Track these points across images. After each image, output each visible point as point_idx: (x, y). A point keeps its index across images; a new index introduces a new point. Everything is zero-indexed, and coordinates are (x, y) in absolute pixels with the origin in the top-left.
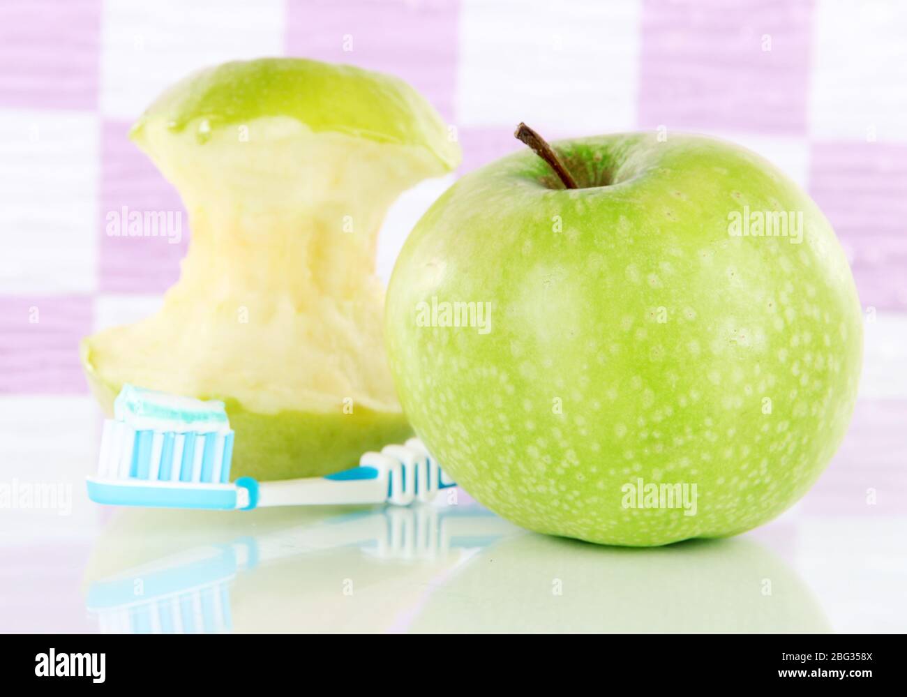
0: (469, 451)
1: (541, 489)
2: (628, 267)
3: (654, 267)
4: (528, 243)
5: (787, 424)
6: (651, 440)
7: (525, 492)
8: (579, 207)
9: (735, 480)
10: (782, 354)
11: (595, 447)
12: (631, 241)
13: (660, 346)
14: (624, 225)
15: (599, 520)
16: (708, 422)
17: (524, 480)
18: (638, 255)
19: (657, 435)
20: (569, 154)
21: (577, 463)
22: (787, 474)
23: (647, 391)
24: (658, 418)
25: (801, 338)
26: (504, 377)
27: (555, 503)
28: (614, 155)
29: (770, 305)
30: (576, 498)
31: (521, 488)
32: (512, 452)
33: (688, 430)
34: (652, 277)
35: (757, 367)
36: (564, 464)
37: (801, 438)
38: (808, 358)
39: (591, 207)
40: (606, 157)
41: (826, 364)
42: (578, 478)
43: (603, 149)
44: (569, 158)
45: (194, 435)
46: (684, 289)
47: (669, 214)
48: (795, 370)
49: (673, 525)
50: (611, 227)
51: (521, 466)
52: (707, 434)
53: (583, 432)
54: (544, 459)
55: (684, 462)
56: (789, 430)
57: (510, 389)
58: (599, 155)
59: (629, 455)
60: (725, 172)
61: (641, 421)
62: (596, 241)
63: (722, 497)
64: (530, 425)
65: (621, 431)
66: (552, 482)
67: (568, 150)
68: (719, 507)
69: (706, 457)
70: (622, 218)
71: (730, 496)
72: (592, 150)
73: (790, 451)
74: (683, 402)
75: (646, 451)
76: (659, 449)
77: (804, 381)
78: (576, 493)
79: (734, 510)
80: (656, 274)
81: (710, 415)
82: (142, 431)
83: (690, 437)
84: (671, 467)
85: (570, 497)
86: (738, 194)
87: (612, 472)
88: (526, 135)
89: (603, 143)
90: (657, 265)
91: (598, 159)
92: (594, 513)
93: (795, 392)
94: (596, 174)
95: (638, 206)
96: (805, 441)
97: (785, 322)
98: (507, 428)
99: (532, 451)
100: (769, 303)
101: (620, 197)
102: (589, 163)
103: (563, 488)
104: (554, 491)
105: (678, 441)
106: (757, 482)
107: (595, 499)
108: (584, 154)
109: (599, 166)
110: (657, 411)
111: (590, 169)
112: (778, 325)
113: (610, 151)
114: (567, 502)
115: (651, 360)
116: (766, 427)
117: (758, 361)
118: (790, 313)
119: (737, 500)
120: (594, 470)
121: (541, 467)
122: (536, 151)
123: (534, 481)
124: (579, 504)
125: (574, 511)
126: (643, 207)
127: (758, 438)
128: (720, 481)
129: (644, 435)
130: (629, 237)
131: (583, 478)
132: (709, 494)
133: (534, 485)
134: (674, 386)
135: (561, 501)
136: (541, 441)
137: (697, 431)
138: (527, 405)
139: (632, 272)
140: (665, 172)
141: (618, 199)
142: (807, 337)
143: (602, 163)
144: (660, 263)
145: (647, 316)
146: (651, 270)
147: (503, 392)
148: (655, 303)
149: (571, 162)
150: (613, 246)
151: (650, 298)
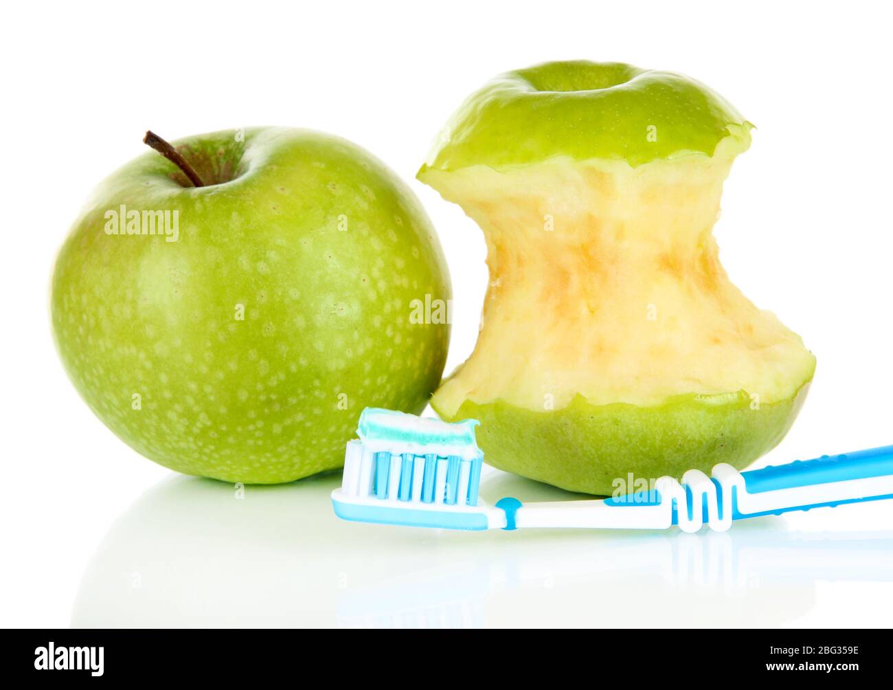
0: (121, 415)
1: (183, 445)
2: (240, 258)
3: (263, 256)
6: (269, 402)
7: (170, 447)
9: (345, 427)
10: (377, 321)
11: (223, 410)
12: (242, 234)
13: (271, 323)
14: (236, 220)
15: (234, 467)
16: (317, 383)
17: (168, 438)
18: (248, 246)
19: (273, 397)
20: (196, 150)
21: (209, 423)
23: (262, 362)
24: (273, 382)
25: (392, 305)
26: (142, 355)
27: (196, 455)
28: (234, 149)
29: (364, 280)
30: (212, 451)
31: (166, 444)
32: (155, 417)
33: (300, 391)
34: (261, 266)
35: (356, 333)
36: (199, 425)
38: (400, 321)
39: (208, 205)
40: (228, 152)
42: (211, 436)
43: (226, 143)
44: (197, 154)
46: (289, 273)
47: (274, 208)
48: (389, 332)
49: (297, 467)
50: (225, 223)
51: (164, 427)
52: (317, 393)
53: (212, 398)
54: (182, 421)
55: (299, 417)
56: (388, 381)
57: (148, 365)
58: (222, 149)
59: (252, 414)
60: (323, 166)
61: (260, 387)
62: (212, 237)
64: (167, 394)
65: (243, 396)
66: (191, 439)
67: (195, 147)
68: (335, 448)
69: (317, 411)
70: (234, 214)
72: (216, 146)
74: (294, 368)
75: (266, 410)
76: (277, 407)
77: (398, 340)
78: (212, 447)
80: (265, 262)
81: (317, 377)
83: (302, 397)
84: (288, 422)
85: (207, 451)
86: (334, 185)
87: (239, 429)
88: (153, 141)
89: (225, 139)
90: (265, 254)
91: (220, 154)
92: (229, 462)
93: (390, 350)
94: (219, 167)
95: (248, 203)
97: (378, 293)
98: (149, 396)
99: (171, 415)
101: (233, 195)
102: (213, 158)
103: (200, 444)
104: (193, 446)
105: (293, 400)
107: (228, 451)
108: (209, 150)
109: (222, 160)
110: (272, 378)
111: (214, 163)
112: (372, 296)
113: (231, 146)
114: (205, 454)
115: (264, 335)
116: (367, 382)
117: (357, 328)
118: (382, 285)
120: (224, 428)
121: (181, 428)
122: (163, 154)
123: (176, 438)
125: (212, 461)
126: (252, 203)
127: (361, 391)
128: (332, 429)
129: (263, 398)
130: (240, 231)
131: (216, 435)
132: (324, 440)
133: (176, 442)
134: (285, 356)
135: (200, 453)
136: (177, 407)
137: (307, 391)
138: (164, 378)
139: (244, 262)
140: (272, 169)
141: (231, 197)
142: (398, 304)
143: (225, 158)
144: (267, 252)
145: (258, 299)
146: (260, 259)
147: (143, 368)
148: (265, 287)
149: (198, 157)
150: (227, 240)
151: (260, 282)
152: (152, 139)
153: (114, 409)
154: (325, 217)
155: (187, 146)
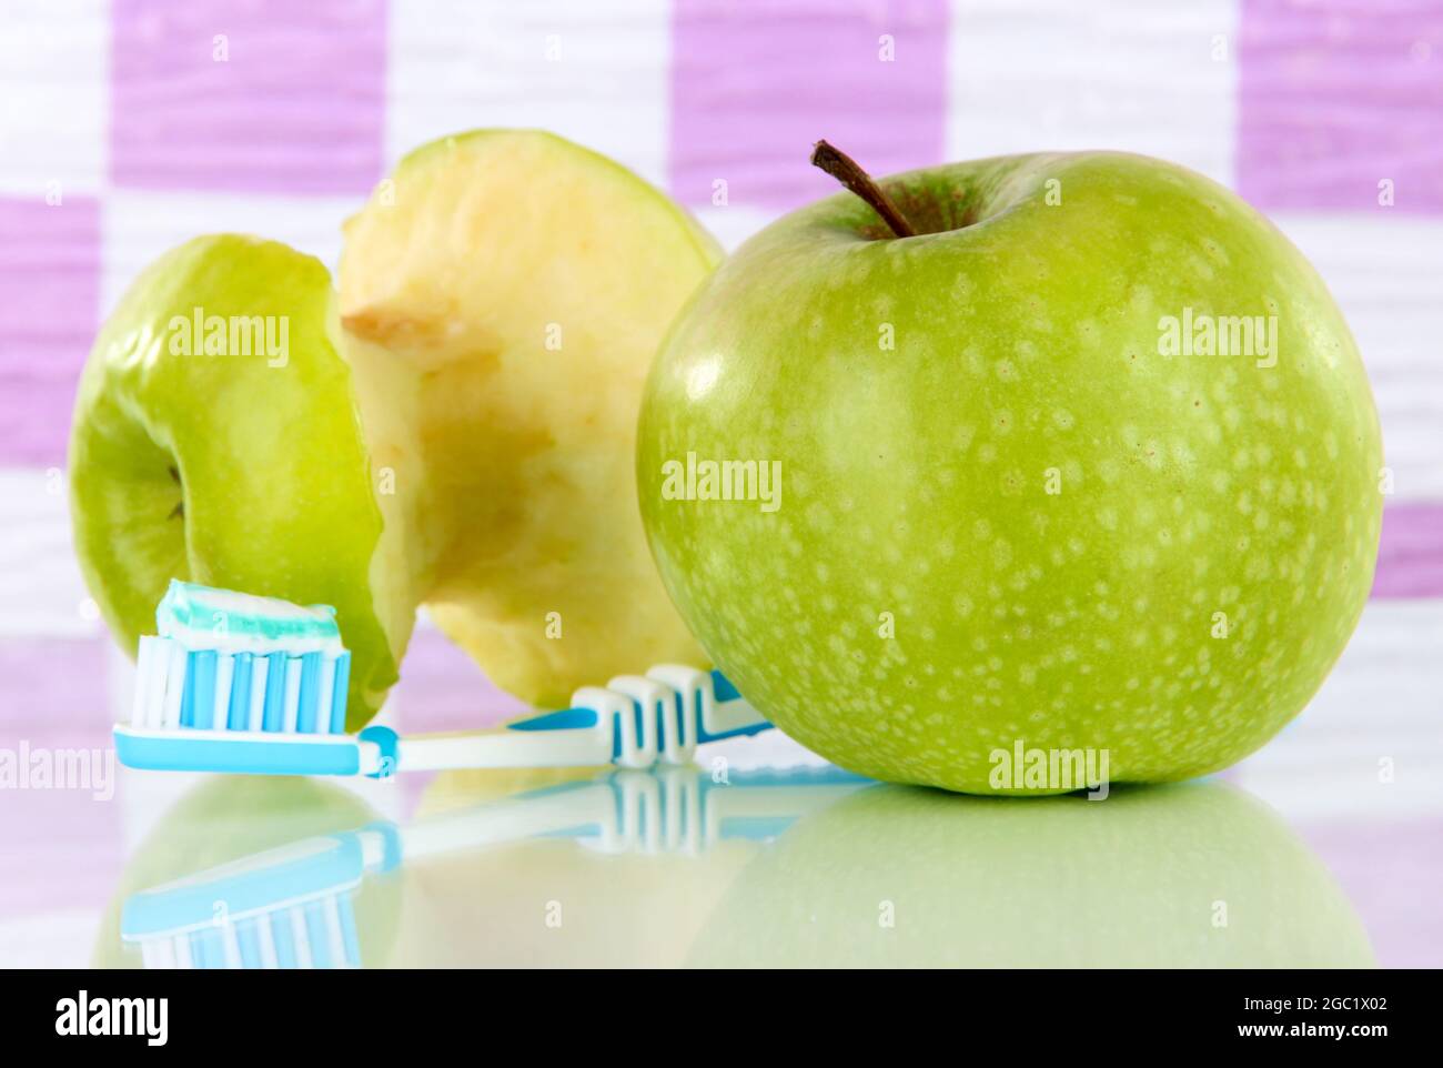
0: (751, 651)
1: (858, 705)
2: (965, 352)
3: (1006, 349)
4: (818, 321)
5: (1236, 591)
6: (1011, 621)
7: (837, 710)
8: (897, 263)
9: (1157, 681)
10: (1220, 481)
11: (927, 634)
12: (972, 311)
13: (1018, 472)
14: (963, 287)
16: (1102, 588)
17: (832, 692)
18: (982, 332)
19: (1020, 611)
20: (915, 190)
21: (902, 660)
22: (1248, 674)
23: (1000, 543)
24: (1019, 584)
25: (1252, 455)
26: (785, 530)
27: (882, 726)
28: (982, 188)
29: (1197, 404)
30: (910, 717)
31: (830, 705)
32: (807, 647)
33: (1069, 602)
34: (1004, 367)
35: (1178, 500)
36: (885, 662)
37: (1263, 616)
38: (1266, 486)
39: (915, 262)
40: (970, 193)
41: (1299, 496)
42: (908, 684)
43: (968, 180)
44: (914, 196)
45: (284, 656)
46: (1054, 381)
47: (1035, 267)
48: (1244, 505)
50: (943, 291)
51: (824, 669)
52: (1101, 608)
53: (907, 610)
54: (854, 656)
55: (1069, 653)
56: (1241, 600)
57: (796, 548)
58: (961, 189)
59: (981, 644)
60: (1133, 201)
61: (994, 591)
62: (917, 314)
63: (1140, 711)
64: (828, 604)
65: (964, 606)
66: (871, 692)
67: (915, 185)
68: (1139, 725)
69: (1102, 644)
70: (960, 276)
71: (1153, 708)
72: (951, 183)
73: (1248, 636)
74: (1057, 558)
75: (1006, 637)
76: (1026, 632)
77: (1261, 521)
78: (909, 708)
79: (1165, 733)
80: (1009, 360)
81: (1103, 577)
82: (198, 652)
83: (1073, 613)
84: (1047, 661)
85: (901, 716)
87: (958, 673)
88: (827, 159)
89: (968, 173)
90: (1012, 345)
91: (958, 197)
92: (942, 741)
93: (1246, 540)
94: (953, 214)
95: (988, 258)
96: (1272, 618)
97: (1224, 429)
98: (797, 609)
99: (836, 644)
100: (1194, 401)
101: (962, 247)
102: (944, 204)
103: (888, 701)
104: (875, 706)
105: (1056, 620)
106: (1196, 685)
107: (938, 718)
108: (939, 190)
109: (959, 207)
110: (1018, 573)
111: (943, 210)
112: (1212, 434)
113: (976, 184)
114: (898, 724)
115: (1004, 493)
116: (1199, 596)
117: (1180, 491)
118: (1232, 416)
119: (1168, 714)
120: (930, 670)
121: (852, 670)
122: (846, 183)
123: (846, 692)
124: (917, 726)
125: (913, 739)
126: (995, 259)
127: (1188, 614)
128: (1133, 684)
129: (1000, 612)
130: (969, 305)
131: (915, 684)
132: (1117, 704)
133: (847, 699)
134: (1042, 533)
135: (889, 722)
136: (845, 627)
137: (1084, 602)
138: (822, 572)
139: (972, 359)
141: (958, 249)
142: (1263, 454)
143: (964, 203)
144: (1016, 343)
145: (995, 426)
146: (1001, 355)
147: (787, 554)
148: (1008, 405)
149: (916, 202)
150: (943, 320)
151: (1000, 396)
152: (828, 157)
153: (740, 639)
154: (1128, 286)
155: (900, 185)
